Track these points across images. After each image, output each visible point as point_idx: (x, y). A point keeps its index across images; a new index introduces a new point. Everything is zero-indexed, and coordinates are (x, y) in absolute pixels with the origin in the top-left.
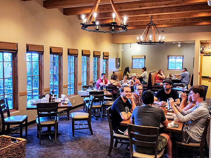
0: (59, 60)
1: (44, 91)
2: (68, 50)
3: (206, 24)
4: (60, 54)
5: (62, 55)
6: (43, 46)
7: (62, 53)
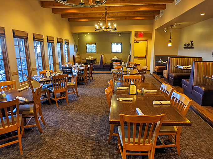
0: (25, 44)
1: (11, 75)
2: (34, 34)
3: (142, 19)
4: (26, 38)
5: (27, 39)
6: (3, 28)
7: (28, 37)
